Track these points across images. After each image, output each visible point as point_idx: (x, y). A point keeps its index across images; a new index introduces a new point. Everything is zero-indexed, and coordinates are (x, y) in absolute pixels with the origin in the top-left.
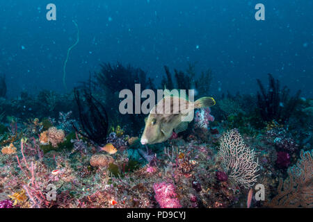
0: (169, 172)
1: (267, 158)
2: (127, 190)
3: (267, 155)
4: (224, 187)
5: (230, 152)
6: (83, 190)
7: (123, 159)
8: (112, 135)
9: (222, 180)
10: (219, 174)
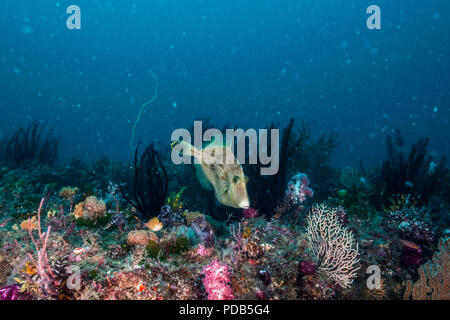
0: (228, 257)
1: (385, 249)
2: (163, 274)
3: (386, 245)
4: (309, 282)
5: (319, 234)
6: (109, 272)
7: (169, 237)
8: (165, 209)
9: (307, 273)
10: (303, 264)
